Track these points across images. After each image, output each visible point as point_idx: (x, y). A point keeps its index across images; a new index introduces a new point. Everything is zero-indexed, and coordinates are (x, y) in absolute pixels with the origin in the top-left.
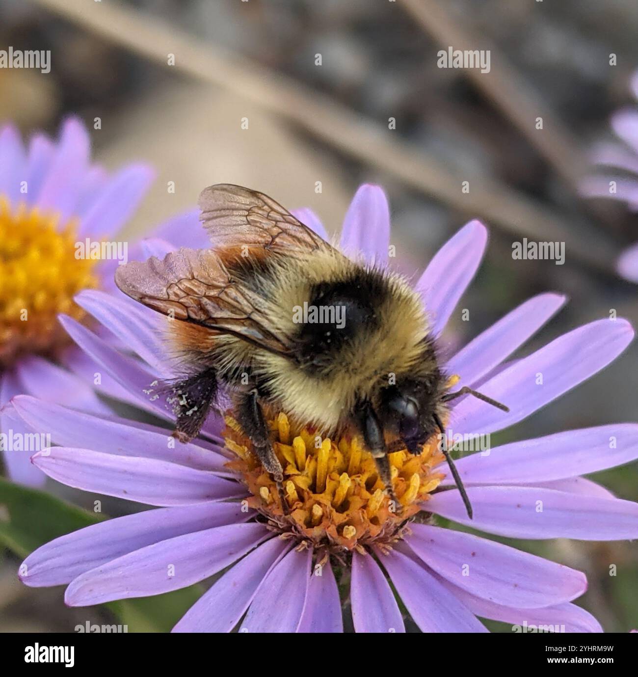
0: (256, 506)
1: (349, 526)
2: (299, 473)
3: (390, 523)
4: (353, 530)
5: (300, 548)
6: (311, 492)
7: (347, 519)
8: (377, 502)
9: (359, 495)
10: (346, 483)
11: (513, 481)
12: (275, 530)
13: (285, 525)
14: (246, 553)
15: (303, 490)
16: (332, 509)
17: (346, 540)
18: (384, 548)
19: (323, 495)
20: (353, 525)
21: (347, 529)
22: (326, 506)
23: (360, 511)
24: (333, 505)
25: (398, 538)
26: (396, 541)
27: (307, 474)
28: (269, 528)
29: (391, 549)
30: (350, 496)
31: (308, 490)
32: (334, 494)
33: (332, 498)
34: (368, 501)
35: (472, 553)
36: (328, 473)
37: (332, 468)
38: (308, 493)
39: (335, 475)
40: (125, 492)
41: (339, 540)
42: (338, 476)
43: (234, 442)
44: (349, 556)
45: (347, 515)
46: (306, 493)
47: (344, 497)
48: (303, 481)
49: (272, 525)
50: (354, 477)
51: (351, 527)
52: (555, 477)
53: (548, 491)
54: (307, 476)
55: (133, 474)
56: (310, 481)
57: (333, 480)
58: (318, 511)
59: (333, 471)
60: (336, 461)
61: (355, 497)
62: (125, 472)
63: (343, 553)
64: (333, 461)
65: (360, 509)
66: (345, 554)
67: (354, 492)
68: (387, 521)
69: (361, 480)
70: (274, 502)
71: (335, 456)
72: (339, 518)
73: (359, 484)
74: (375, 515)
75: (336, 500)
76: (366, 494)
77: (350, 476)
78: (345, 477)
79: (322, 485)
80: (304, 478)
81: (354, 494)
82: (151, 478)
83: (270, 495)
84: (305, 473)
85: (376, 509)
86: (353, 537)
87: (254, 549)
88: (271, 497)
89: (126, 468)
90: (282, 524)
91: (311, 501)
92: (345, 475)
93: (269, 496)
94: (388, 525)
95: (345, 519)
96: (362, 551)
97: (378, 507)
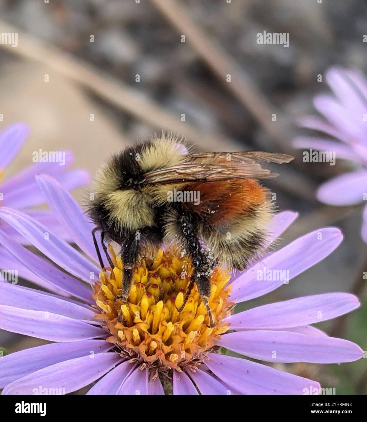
0: (114, 342)
1: (174, 353)
2: (142, 321)
3: (197, 353)
4: (176, 356)
5: (142, 368)
6: (149, 334)
7: (172, 349)
8: (191, 339)
9: (179, 334)
10: (171, 327)
11: (271, 327)
12: (127, 357)
13: (133, 354)
14: (108, 371)
15: (144, 332)
16: (162, 343)
17: (171, 363)
18: (193, 368)
19: (157, 335)
20: (176, 353)
21: (173, 355)
22: (159, 342)
23: (180, 345)
24: (163, 342)
25: (201, 362)
26: (200, 364)
27: (147, 322)
28: (121, 355)
29: (197, 368)
30: (174, 335)
31: (148, 332)
32: (163, 334)
33: (162, 336)
34: (185, 339)
35: (247, 371)
36: (160, 322)
37: (162, 319)
38: (148, 334)
39: (165, 323)
40: (33, 333)
41: (166, 363)
42: (166, 323)
43: (102, 303)
44: (171, 373)
45: (172, 347)
46: (147, 334)
47: (169, 336)
48: (144, 327)
49: (123, 354)
50: (176, 324)
51: (175, 355)
52: (295, 325)
53: (292, 333)
54: (147, 324)
55: (37, 321)
56: (149, 327)
57: (164, 326)
58: (154, 345)
59: (163, 320)
60: (164, 314)
61: (176, 336)
62: (32, 320)
63: (167, 371)
64: (163, 314)
65: (179, 343)
66: (168, 372)
67: (176, 333)
68: (196, 351)
69: (180, 325)
70: (126, 339)
71: (164, 311)
72: (167, 349)
73: (179, 328)
74: (189, 347)
75: (164, 338)
76: (183, 334)
77: (173, 323)
78: (170, 325)
79: (156, 329)
80: (145, 325)
81: (176, 334)
82: (48, 324)
83: (124, 335)
84: (146, 321)
85: (190, 344)
86: (175, 361)
87: (113, 368)
88: (124, 337)
89: (33, 318)
90: (131, 353)
91: (150, 339)
92: (170, 323)
93: (123, 337)
94: (196, 354)
95: (171, 349)
96: (179, 369)
97: (191, 342)
